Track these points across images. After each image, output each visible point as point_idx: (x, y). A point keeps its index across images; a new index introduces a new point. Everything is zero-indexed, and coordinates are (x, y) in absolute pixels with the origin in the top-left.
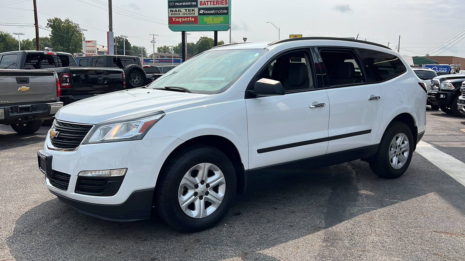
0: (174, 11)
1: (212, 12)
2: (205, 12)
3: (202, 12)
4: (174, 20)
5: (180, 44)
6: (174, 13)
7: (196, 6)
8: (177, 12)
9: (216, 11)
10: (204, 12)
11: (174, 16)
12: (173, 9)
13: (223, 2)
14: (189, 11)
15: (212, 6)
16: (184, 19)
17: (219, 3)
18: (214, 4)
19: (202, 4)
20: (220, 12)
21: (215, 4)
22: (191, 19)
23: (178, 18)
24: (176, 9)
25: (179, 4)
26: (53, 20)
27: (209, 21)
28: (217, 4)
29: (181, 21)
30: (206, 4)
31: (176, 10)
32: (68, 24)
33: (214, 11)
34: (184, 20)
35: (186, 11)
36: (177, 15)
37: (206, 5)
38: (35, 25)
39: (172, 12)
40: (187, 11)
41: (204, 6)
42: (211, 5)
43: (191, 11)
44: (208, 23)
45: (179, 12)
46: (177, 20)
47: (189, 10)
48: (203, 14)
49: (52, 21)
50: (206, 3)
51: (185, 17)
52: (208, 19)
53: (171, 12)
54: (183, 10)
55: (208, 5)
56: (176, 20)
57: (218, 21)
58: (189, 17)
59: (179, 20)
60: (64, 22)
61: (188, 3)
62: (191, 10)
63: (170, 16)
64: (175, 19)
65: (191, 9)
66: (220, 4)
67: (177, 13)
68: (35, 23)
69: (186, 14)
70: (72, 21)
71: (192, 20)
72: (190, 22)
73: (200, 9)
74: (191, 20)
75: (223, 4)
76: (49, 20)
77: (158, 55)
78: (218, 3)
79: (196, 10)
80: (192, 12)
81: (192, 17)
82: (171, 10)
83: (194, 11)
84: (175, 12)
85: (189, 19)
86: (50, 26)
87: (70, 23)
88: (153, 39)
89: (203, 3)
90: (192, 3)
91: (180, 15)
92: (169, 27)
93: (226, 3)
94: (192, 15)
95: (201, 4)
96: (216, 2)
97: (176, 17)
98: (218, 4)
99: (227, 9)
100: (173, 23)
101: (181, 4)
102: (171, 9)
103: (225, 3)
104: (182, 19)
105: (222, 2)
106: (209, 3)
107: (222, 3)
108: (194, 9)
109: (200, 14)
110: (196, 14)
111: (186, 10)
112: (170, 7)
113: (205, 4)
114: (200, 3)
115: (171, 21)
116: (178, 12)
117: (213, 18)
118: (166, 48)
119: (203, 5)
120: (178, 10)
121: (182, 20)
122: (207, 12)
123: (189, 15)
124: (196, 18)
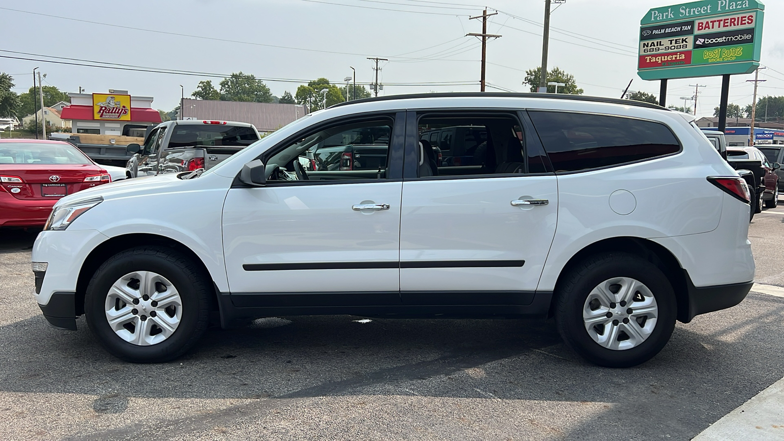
0: (649, 45)
1: (720, 40)
2: (707, 41)
3: (700, 42)
4: (648, 61)
5: (761, 99)
6: (649, 48)
7: (691, 32)
8: (654, 46)
9: (729, 39)
10: (705, 41)
11: (649, 53)
12: (648, 42)
13: (745, 20)
14: (676, 43)
15: (723, 29)
16: (666, 57)
17: (736, 23)
18: (726, 24)
19: (702, 27)
20: (736, 38)
21: (728, 26)
22: (678, 56)
23: (656, 56)
24: (653, 41)
25: (660, 31)
26: (535, 72)
27: (712, 58)
28: (731, 25)
29: (660, 62)
30: (711, 26)
31: (653, 43)
32: (557, 76)
33: (724, 38)
34: (666, 59)
35: (671, 44)
36: (654, 52)
37: (709, 28)
38: (480, 83)
39: (646, 48)
40: (674, 42)
41: (707, 31)
42: (719, 27)
43: (681, 42)
44: (710, 61)
45: (659, 46)
46: (654, 60)
47: (676, 40)
48: (704, 46)
49: (533, 73)
50: (711, 24)
51: (668, 54)
52: (712, 55)
53: (644, 47)
54: (665, 42)
55: (713, 28)
56: (652, 61)
57: (731, 56)
58: (675, 53)
59: (657, 60)
60: (551, 73)
61: (676, 29)
62: (681, 40)
63: (643, 53)
64: (650, 59)
65: (681, 38)
66: (738, 25)
67: (654, 48)
68: (480, 80)
69: (671, 49)
70: (563, 72)
71: (681, 58)
72: (677, 62)
73: (696, 38)
74: (678, 58)
75: (745, 24)
76: (529, 72)
77: (709, 122)
78: (733, 22)
79: (690, 39)
80: (682, 44)
81: (681, 53)
82: (644, 44)
83: (686, 42)
84: (651, 46)
85: (676, 56)
86: (530, 81)
87: (560, 75)
88: (695, 94)
89: (704, 26)
90: (683, 27)
91: (660, 51)
92: (638, 73)
93: (750, 21)
94: (682, 49)
95: (700, 28)
96: (729, 21)
97: (653, 56)
98: (734, 25)
99: (751, 31)
100: (645, 65)
101: (663, 31)
102: (644, 42)
103: (747, 20)
104: (663, 57)
105: (742, 20)
106: (716, 24)
107: (741, 22)
108: (686, 39)
109: (696, 46)
110: (690, 47)
111: (671, 41)
112: (642, 38)
113: (707, 27)
114: (699, 26)
115: (643, 63)
116: (657, 45)
117: (721, 51)
118: (732, 108)
119: (705, 29)
120: (658, 42)
121: (663, 60)
122: (710, 41)
123: (676, 50)
124: (688, 54)
